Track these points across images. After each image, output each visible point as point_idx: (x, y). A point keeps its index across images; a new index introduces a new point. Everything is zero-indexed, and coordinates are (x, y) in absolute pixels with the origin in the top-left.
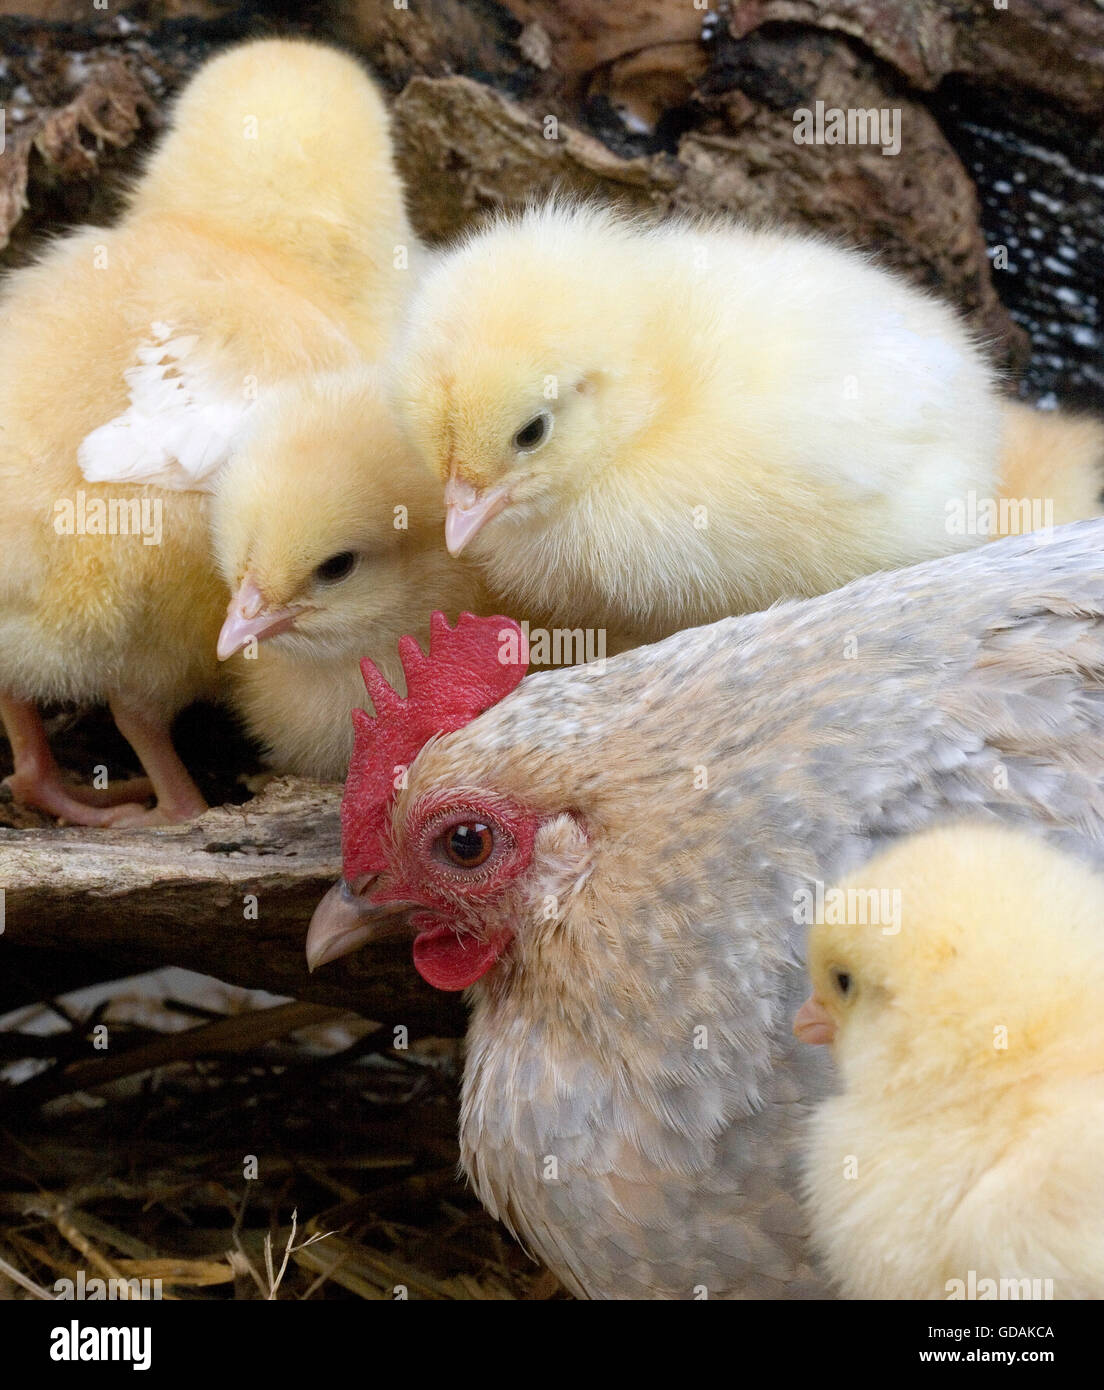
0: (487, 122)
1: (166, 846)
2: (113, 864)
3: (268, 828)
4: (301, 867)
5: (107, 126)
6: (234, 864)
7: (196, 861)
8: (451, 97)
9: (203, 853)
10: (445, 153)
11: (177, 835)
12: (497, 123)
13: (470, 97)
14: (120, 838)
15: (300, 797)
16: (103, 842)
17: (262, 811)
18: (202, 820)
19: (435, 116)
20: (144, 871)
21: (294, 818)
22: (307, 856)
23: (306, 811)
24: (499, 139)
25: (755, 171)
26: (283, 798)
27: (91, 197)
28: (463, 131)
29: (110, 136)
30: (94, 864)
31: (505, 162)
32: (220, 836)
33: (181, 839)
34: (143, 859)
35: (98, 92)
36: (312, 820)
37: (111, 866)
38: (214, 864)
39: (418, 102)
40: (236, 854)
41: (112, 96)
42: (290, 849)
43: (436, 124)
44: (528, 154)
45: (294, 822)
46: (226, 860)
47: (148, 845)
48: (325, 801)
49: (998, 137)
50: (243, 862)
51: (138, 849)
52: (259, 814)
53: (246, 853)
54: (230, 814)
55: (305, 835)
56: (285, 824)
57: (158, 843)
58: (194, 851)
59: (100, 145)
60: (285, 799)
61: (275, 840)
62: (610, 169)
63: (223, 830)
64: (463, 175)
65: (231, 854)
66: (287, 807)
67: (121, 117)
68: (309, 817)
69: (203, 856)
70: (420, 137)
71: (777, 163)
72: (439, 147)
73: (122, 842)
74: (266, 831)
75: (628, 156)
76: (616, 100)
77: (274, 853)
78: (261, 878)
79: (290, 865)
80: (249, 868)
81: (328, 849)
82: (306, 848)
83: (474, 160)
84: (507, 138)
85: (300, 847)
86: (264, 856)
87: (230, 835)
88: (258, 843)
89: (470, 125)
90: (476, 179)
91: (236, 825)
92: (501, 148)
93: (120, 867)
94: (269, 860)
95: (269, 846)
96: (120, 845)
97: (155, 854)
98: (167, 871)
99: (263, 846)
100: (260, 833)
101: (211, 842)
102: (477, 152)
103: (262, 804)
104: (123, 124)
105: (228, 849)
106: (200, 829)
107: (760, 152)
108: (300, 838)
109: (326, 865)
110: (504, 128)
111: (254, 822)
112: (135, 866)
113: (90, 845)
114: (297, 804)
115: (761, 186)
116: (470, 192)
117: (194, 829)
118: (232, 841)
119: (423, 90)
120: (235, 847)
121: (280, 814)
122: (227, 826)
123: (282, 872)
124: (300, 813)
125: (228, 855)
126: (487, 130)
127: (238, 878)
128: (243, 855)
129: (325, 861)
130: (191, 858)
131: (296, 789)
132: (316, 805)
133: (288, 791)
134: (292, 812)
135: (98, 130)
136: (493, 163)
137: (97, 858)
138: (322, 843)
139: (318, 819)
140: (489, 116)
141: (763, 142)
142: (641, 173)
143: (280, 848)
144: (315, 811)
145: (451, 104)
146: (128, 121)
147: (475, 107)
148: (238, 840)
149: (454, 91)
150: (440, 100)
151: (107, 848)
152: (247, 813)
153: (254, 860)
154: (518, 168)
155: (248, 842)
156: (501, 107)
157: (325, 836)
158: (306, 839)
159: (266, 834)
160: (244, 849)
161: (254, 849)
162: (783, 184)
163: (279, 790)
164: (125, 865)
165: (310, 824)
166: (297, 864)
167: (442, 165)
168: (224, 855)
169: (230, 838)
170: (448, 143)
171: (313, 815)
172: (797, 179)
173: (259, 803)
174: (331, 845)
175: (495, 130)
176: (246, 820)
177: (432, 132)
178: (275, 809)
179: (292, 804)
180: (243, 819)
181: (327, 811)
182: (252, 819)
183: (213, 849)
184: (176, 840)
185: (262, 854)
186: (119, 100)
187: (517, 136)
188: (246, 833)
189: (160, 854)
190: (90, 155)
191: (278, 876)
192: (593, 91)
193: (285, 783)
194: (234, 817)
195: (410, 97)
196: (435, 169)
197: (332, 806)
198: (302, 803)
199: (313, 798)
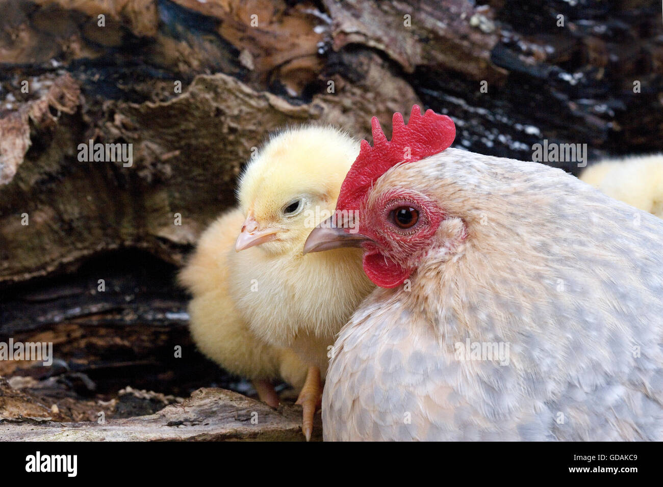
0: (233, 94)
1: (149, 425)
2: (128, 435)
3: (195, 413)
4: (212, 429)
5: (64, 105)
6: (181, 431)
7: (164, 430)
8: (217, 83)
9: (167, 427)
10: (214, 109)
11: (153, 419)
12: (238, 94)
13: (225, 83)
14: (127, 423)
15: (208, 398)
16: (119, 425)
17: (191, 405)
18: (165, 412)
19: (208, 92)
20: (142, 437)
21: (206, 407)
22: (213, 424)
23: (212, 404)
24: (239, 101)
25: (345, 110)
26: (201, 398)
27: (52, 139)
28: (221, 98)
29: (65, 109)
30: (119, 435)
31: (241, 111)
32: (174, 419)
33: (155, 421)
34: (140, 432)
35: (57, 90)
36: (215, 408)
37: (127, 436)
38: (173, 431)
39: (201, 87)
40: (181, 426)
41: (65, 91)
42: (205, 422)
43: (209, 96)
44: (251, 106)
45: (206, 409)
46: (178, 429)
47: (140, 425)
48: (220, 398)
49: (435, 94)
50: (185, 429)
51: (136, 427)
52: (190, 407)
53: (185, 425)
54: (176, 407)
55: (212, 415)
56: (202, 410)
57: (145, 423)
58: (162, 426)
59: (59, 114)
60: (201, 399)
61: (199, 418)
62: (291, 111)
63: (175, 416)
64: (223, 118)
65: (179, 426)
66: (202, 402)
67: (70, 100)
68: (213, 406)
69: (167, 428)
70: (201, 102)
71: (354, 107)
72: (210, 106)
73: (128, 424)
74: (194, 414)
75: (298, 105)
76: (283, 82)
77: (198, 424)
78: (196, 436)
79: (206, 429)
80: (189, 432)
81: (223, 421)
82: (213, 421)
83: (227, 111)
84: (242, 100)
85: (210, 421)
86: (195, 426)
87: (178, 417)
88: (191, 420)
89: (225, 96)
90: (228, 120)
91: (180, 412)
92: (239, 105)
93: (131, 436)
94: (197, 428)
95: (196, 421)
96: (127, 426)
97: (145, 429)
98: (153, 436)
99: (193, 421)
100: (192, 416)
101: (169, 421)
102: (228, 107)
103: (191, 402)
104: (71, 104)
105: (178, 424)
106: (164, 416)
107: (347, 102)
108: (210, 416)
109: (223, 428)
110: (241, 96)
111: (188, 410)
112: (138, 435)
113: (114, 427)
114: (207, 401)
115: (348, 117)
116: (226, 126)
117: (161, 416)
118: (179, 420)
119: (203, 81)
120: (181, 423)
121: (200, 406)
122: (177, 413)
123: (206, 432)
124: (209, 405)
125: (178, 427)
126: (233, 97)
127: (185, 437)
128: (185, 426)
129: (222, 426)
130: (162, 429)
131: (207, 394)
132: (216, 400)
133: (203, 395)
134: (205, 404)
135: (59, 107)
136: (236, 112)
137: (120, 433)
138: (220, 418)
139: (218, 407)
140: (234, 91)
141: (347, 97)
142: (305, 111)
143: (201, 422)
144: (216, 403)
145: (217, 87)
146: (73, 101)
147: (227, 87)
148: (182, 419)
149: (217, 80)
150: (211, 85)
151: (122, 428)
152: (184, 407)
153: (190, 428)
154: (248, 113)
155: (186, 420)
156: (240, 87)
157: (221, 415)
158: (212, 417)
159: (194, 416)
160: (185, 423)
161: (189, 423)
162: (357, 115)
163: (198, 395)
164: (133, 435)
165: (214, 409)
166: (210, 428)
167: (212, 114)
168: (176, 427)
169: (178, 419)
170: (214, 104)
171: (215, 405)
172: (362, 114)
173: (190, 401)
174: (224, 419)
175: (237, 97)
176: (184, 410)
177: (207, 100)
178: (197, 404)
179: (205, 401)
180: (183, 410)
181: (221, 403)
182: (187, 409)
183: (171, 424)
184: (153, 422)
185: (193, 425)
186: (69, 93)
187: (247, 99)
188: (185, 416)
189: (147, 429)
190: (55, 119)
191: (204, 435)
192: (273, 78)
193: (201, 392)
194: (178, 409)
195: (197, 84)
196: (209, 116)
197: (223, 400)
198: (209, 400)
199: (214, 397)
